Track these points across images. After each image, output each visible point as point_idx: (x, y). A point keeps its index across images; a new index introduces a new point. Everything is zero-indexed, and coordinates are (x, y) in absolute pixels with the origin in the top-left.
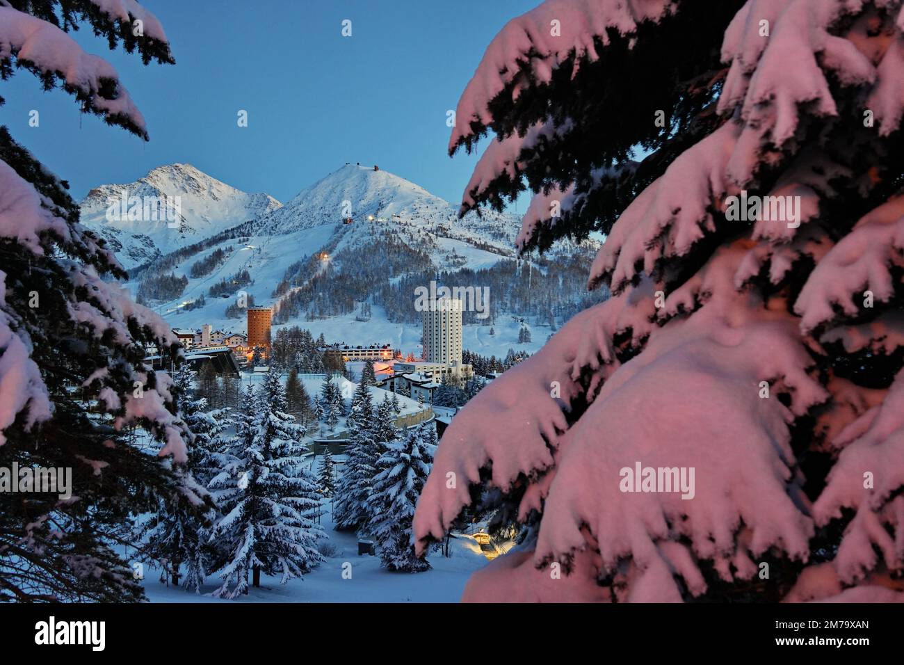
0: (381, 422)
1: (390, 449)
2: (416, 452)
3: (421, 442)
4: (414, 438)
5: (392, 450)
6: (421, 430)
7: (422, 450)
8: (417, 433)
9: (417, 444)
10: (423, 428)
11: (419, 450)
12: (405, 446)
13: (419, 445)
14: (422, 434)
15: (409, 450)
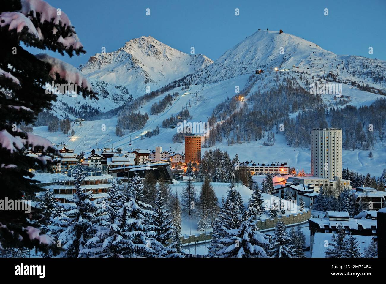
0: (232, 216)
1: (229, 234)
2: (246, 237)
3: (250, 230)
4: (245, 227)
5: (230, 234)
6: (251, 221)
7: (251, 236)
8: (248, 223)
9: (247, 231)
10: (253, 220)
11: (249, 235)
12: (239, 232)
13: (248, 232)
14: (251, 224)
15: (241, 235)
